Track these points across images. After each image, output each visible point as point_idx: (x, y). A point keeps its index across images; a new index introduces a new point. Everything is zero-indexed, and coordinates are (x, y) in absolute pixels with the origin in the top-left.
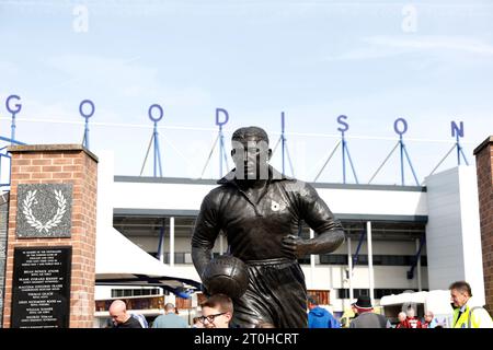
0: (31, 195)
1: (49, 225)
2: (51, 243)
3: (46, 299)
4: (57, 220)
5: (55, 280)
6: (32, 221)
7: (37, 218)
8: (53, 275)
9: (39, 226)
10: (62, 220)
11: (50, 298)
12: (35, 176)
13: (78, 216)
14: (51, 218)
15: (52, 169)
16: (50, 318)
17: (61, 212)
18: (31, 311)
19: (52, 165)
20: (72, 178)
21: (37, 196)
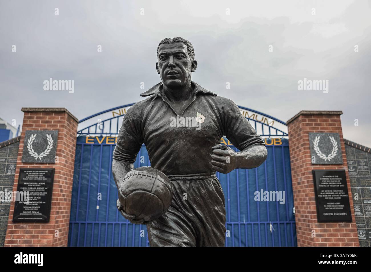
0: (33, 137)
1: (42, 155)
2: (42, 166)
3: (36, 201)
4: (47, 152)
5: (42, 189)
6: (32, 153)
7: (35, 151)
8: (42, 186)
9: (35, 155)
10: (50, 152)
11: (39, 200)
12: (36, 126)
13: (60, 151)
14: (44, 151)
15: (47, 122)
16: (38, 213)
17: (50, 147)
18: (27, 208)
19: (47, 119)
20: (58, 128)
21: (36, 138)
